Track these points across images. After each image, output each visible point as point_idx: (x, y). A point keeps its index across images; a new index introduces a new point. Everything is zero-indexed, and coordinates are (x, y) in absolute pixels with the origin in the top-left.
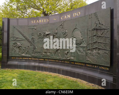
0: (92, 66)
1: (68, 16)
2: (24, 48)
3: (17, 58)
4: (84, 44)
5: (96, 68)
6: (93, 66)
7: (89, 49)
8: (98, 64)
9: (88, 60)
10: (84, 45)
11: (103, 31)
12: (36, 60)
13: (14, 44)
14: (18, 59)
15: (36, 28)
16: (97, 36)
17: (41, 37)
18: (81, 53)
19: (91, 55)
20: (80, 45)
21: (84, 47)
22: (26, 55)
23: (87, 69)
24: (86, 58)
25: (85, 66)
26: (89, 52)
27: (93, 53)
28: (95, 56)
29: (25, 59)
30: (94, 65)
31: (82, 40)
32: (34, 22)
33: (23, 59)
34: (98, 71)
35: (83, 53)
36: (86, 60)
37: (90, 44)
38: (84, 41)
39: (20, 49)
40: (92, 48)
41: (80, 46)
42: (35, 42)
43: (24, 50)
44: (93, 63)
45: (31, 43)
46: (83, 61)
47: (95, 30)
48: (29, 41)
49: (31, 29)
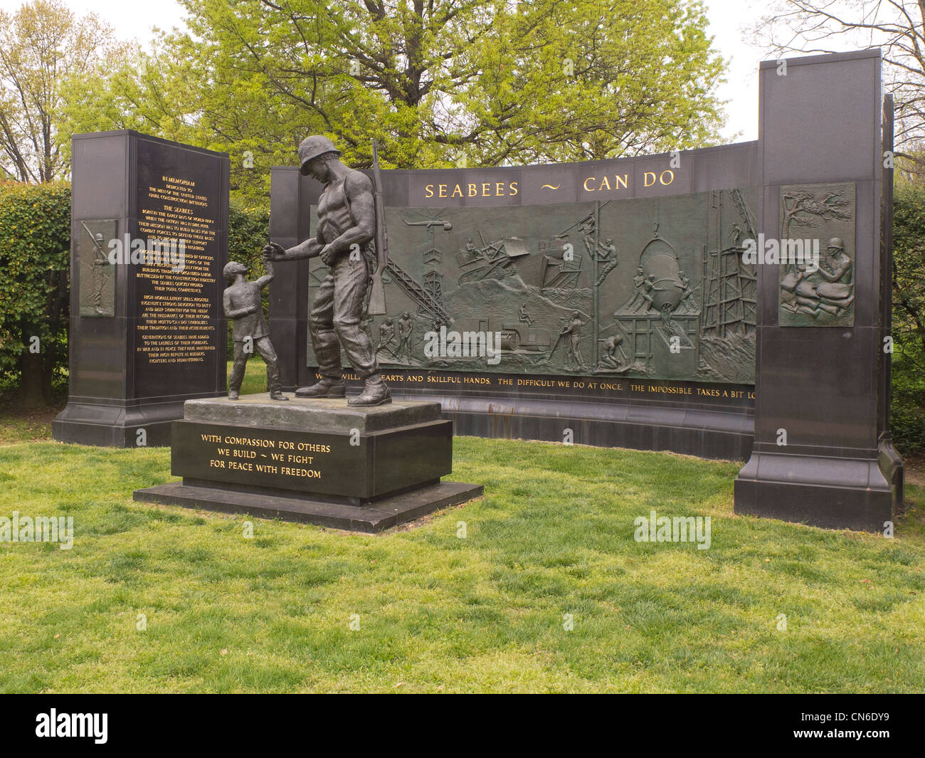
0: (721, 393)
1: (618, 177)
2: (384, 326)
4: (692, 306)
5: (738, 401)
6: (725, 393)
7: (709, 325)
8: (743, 382)
9: (706, 372)
10: (691, 313)
12: (450, 385)
15: (449, 225)
16: (742, 278)
17: (477, 271)
19: (719, 351)
20: (674, 309)
21: (691, 319)
22: (395, 361)
23: (702, 407)
24: (700, 363)
25: (695, 397)
26: (712, 337)
27: (726, 340)
28: (733, 354)
30: (729, 387)
31: (684, 290)
32: (436, 190)
34: (741, 411)
35: (686, 344)
36: (700, 372)
37: (715, 309)
38: (691, 297)
40: (724, 322)
41: (675, 313)
42: (445, 294)
43: (383, 333)
44: (726, 380)
45: (422, 300)
46: (686, 376)
47: (733, 253)
48: (415, 288)
49: (425, 229)
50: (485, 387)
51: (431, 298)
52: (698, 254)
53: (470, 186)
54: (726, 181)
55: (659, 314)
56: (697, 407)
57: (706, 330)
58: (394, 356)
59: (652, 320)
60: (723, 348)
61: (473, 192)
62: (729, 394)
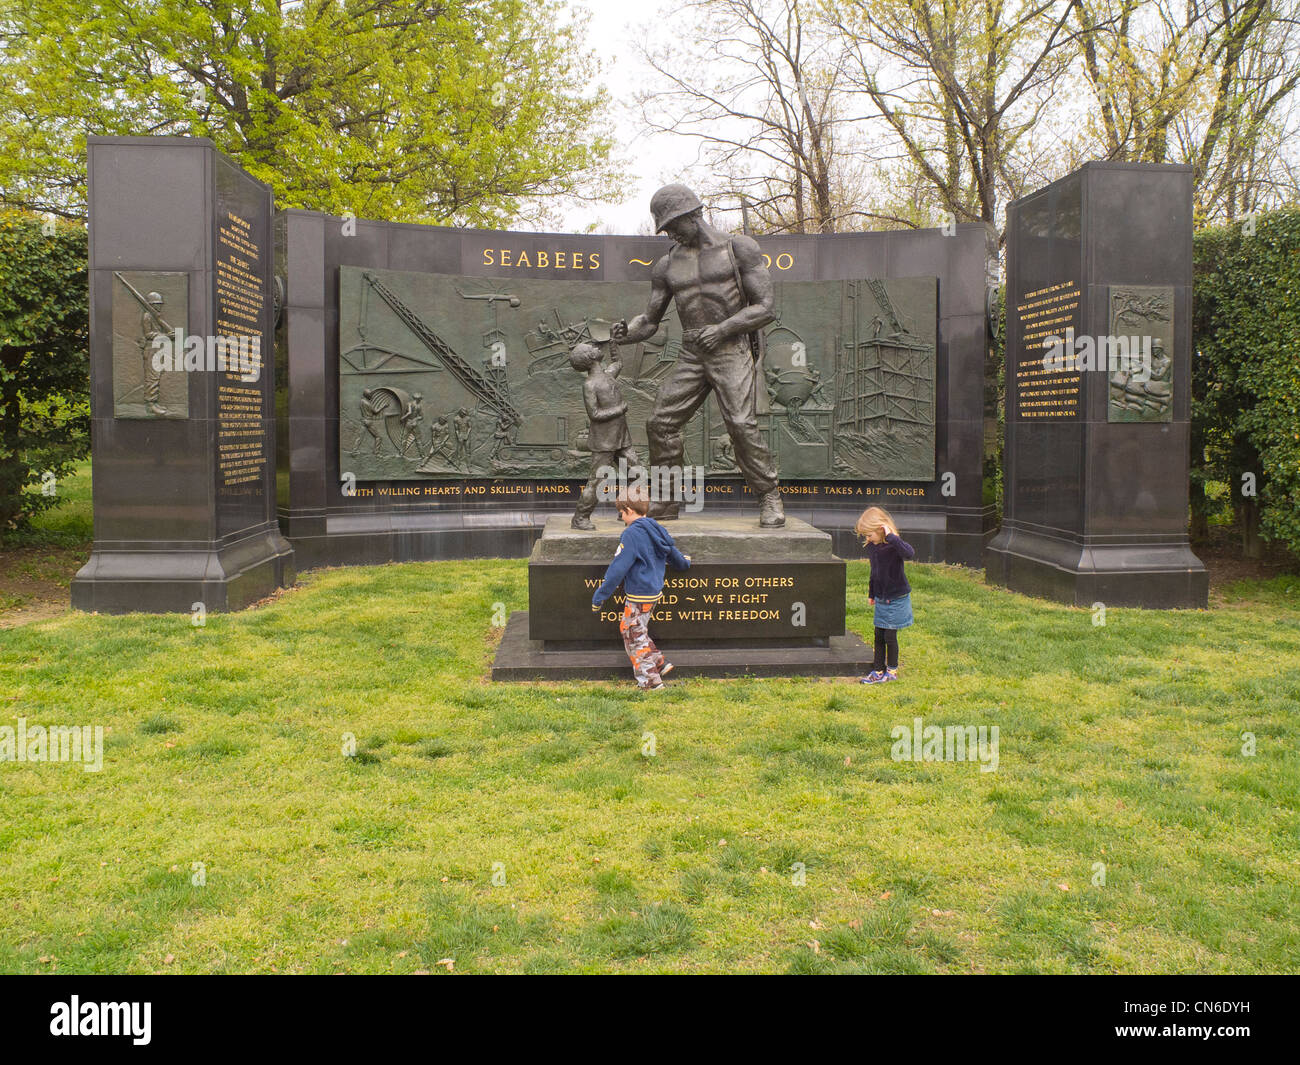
0: (854, 490)
2: (437, 425)
3: (383, 492)
4: (825, 400)
5: (874, 497)
6: (859, 491)
7: (844, 421)
8: (881, 478)
9: (842, 469)
10: (823, 407)
11: (906, 356)
12: (520, 496)
13: (368, 397)
14: (394, 499)
16: (884, 372)
17: (553, 357)
18: (810, 441)
19: (858, 447)
20: (803, 403)
21: (824, 414)
22: (452, 470)
23: (832, 506)
24: (834, 460)
25: (821, 496)
26: (849, 433)
27: (866, 436)
28: (875, 450)
29: (440, 497)
30: (864, 484)
31: (815, 383)
33: (430, 498)
35: (817, 440)
36: (835, 470)
37: (851, 404)
38: (822, 391)
39: (412, 430)
40: (863, 418)
41: (804, 408)
42: (512, 385)
43: (435, 434)
44: (865, 477)
45: (484, 393)
46: (818, 474)
47: (875, 346)
48: (475, 377)
49: (485, 303)
50: (564, 496)
51: (496, 390)
52: (831, 345)
53: (540, 254)
54: (859, 269)
55: (784, 409)
56: (826, 506)
57: (842, 425)
58: (451, 462)
59: (776, 415)
60: (864, 444)
61: (543, 263)
62: (864, 491)
